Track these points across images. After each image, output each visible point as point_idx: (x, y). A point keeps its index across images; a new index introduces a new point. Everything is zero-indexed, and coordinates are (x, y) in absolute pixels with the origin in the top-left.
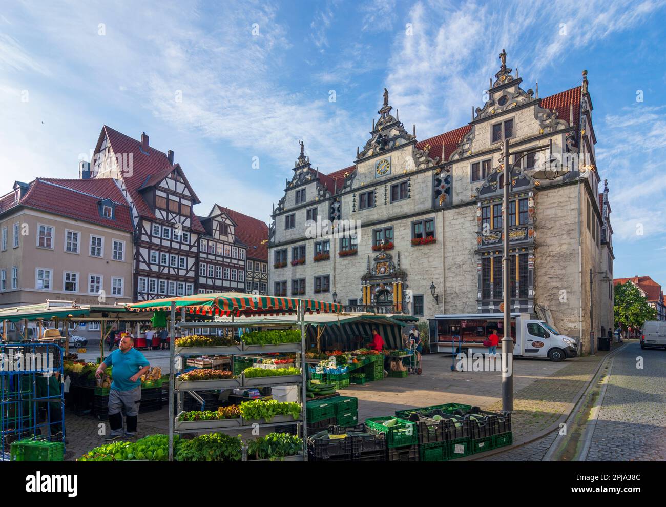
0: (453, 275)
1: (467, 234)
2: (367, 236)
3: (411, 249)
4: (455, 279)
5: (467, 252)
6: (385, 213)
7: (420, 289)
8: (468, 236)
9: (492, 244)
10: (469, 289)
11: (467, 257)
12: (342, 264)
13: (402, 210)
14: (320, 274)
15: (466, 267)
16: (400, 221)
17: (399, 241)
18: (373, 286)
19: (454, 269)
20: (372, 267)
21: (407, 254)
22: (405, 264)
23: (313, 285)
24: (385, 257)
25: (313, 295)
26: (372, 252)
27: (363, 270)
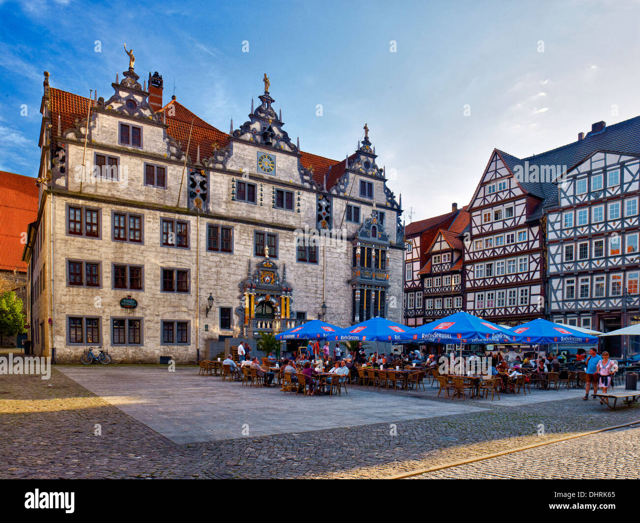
0: (332, 298)
1: (342, 264)
2: (246, 234)
3: (296, 264)
4: (332, 302)
5: (342, 280)
6: (269, 216)
7: (304, 306)
8: (342, 265)
9: (366, 278)
10: (343, 312)
11: (342, 284)
12: (211, 260)
13: (288, 220)
14: (172, 264)
15: (341, 292)
16: (285, 232)
17: (284, 252)
18: (257, 296)
19: (332, 293)
20: (252, 273)
21: (292, 268)
22: (290, 278)
23: (159, 279)
24: (270, 266)
25: (159, 292)
26: (252, 256)
27: (241, 274)
